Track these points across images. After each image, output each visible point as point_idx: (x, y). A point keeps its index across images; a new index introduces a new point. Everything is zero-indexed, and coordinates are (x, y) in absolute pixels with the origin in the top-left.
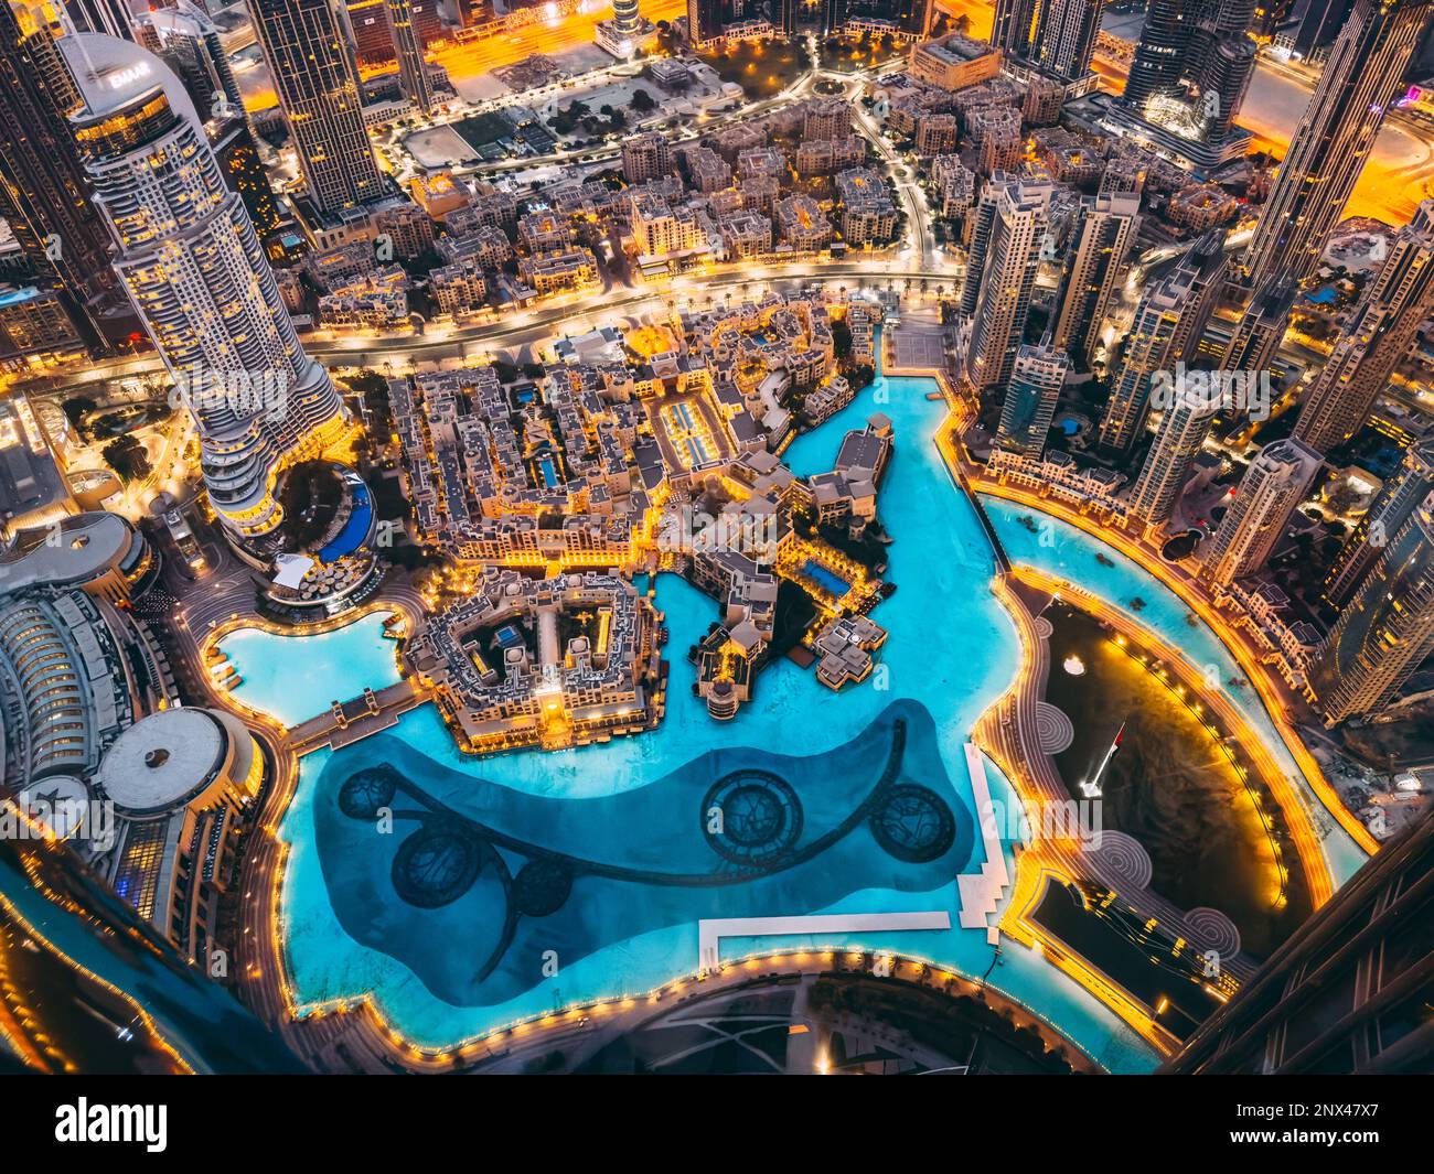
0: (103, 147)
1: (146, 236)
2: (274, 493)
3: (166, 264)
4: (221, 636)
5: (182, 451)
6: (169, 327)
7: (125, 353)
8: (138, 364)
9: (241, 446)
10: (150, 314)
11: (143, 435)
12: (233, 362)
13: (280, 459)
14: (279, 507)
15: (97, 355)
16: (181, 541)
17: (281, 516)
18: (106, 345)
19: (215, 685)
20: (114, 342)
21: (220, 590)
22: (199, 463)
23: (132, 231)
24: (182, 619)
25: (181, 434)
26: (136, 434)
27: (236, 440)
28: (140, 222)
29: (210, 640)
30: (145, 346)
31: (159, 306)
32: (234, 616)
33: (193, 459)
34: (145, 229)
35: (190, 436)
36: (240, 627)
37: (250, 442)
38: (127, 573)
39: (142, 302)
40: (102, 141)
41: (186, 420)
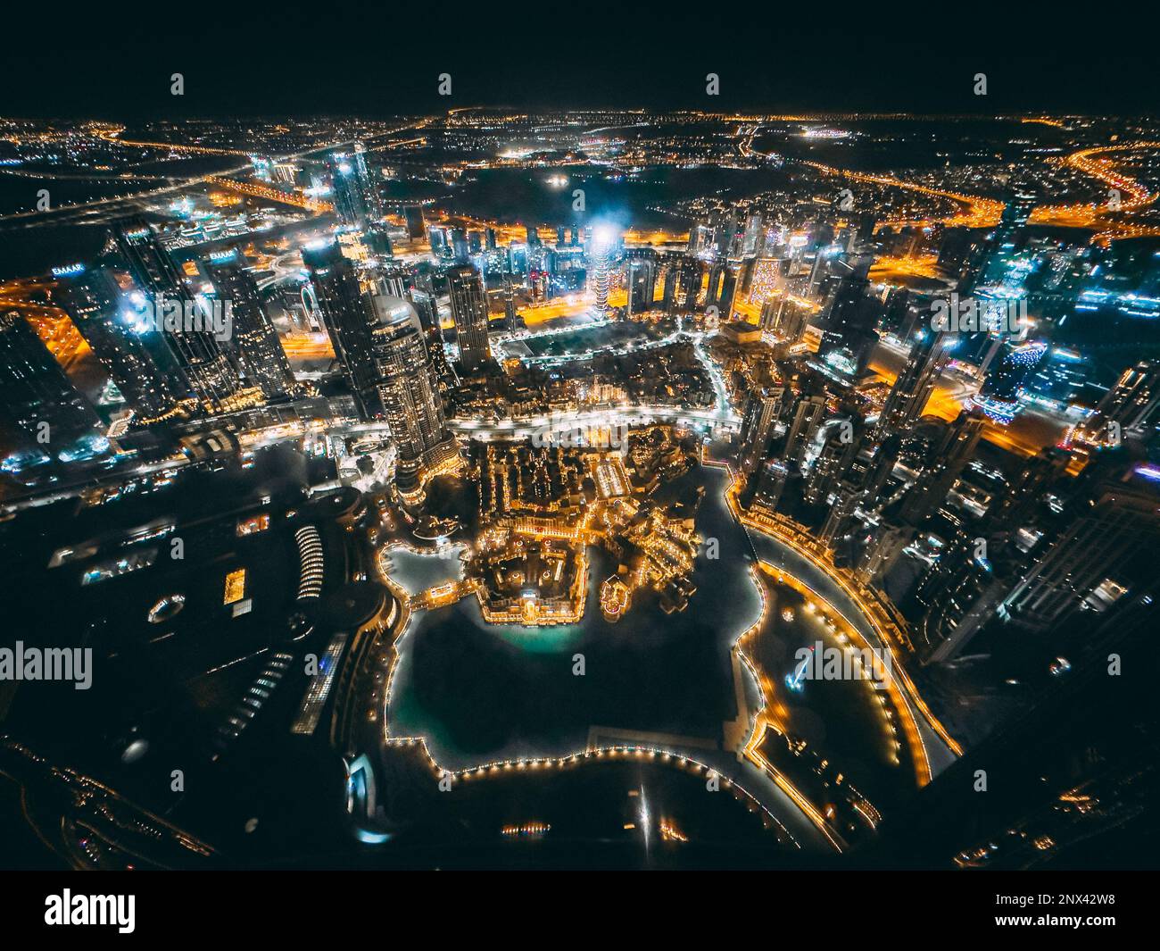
0: (382, 340)
1: (392, 374)
2: (424, 488)
3: (398, 386)
5: (389, 464)
6: (394, 412)
7: (374, 421)
8: (378, 425)
9: (413, 465)
10: (387, 406)
11: (374, 456)
12: (417, 429)
13: (429, 472)
14: (424, 493)
15: (363, 420)
16: (380, 504)
17: (425, 498)
18: (367, 415)
19: (382, 572)
20: (370, 416)
21: (393, 527)
22: (394, 470)
23: (387, 371)
24: (374, 538)
25: (389, 457)
26: (371, 455)
27: (412, 463)
28: (391, 369)
29: (384, 551)
30: (382, 419)
31: (391, 403)
32: (396, 541)
33: (392, 468)
34: (392, 371)
35: (393, 458)
36: (398, 546)
37: (418, 464)
38: (356, 515)
39: (385, 401)
40: (383, 335)
41: (393, 452)
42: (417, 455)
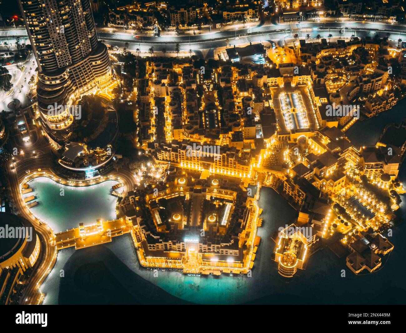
4: (31, 178)
5: (28, 80)
6: (33, 14)
7: (10, 25)
8: (15, 31)
9: (58, 82)
10: (25, 7)
11: (11, 68)
12: (61, 37)
13: (77, 91)
14: (71, 116)
16: (20, 127)
17: (72, 122)
19: (24, 204)
21: (35, 155)
22: (36, 87)
24: (13, 166)
25: (29, 71)
26: (7, 67)
27: (56, 79)
29: (25, 180)
31: (30, 3)
32: (39, 170)
33: (33, 84)
35: (34, 73)
36: (41, 176)
37: (63, 81)
41: (33, 64)
42: (63, 70)
